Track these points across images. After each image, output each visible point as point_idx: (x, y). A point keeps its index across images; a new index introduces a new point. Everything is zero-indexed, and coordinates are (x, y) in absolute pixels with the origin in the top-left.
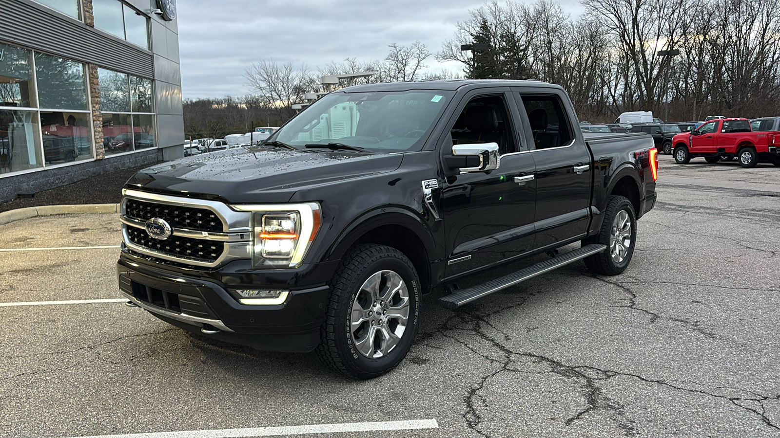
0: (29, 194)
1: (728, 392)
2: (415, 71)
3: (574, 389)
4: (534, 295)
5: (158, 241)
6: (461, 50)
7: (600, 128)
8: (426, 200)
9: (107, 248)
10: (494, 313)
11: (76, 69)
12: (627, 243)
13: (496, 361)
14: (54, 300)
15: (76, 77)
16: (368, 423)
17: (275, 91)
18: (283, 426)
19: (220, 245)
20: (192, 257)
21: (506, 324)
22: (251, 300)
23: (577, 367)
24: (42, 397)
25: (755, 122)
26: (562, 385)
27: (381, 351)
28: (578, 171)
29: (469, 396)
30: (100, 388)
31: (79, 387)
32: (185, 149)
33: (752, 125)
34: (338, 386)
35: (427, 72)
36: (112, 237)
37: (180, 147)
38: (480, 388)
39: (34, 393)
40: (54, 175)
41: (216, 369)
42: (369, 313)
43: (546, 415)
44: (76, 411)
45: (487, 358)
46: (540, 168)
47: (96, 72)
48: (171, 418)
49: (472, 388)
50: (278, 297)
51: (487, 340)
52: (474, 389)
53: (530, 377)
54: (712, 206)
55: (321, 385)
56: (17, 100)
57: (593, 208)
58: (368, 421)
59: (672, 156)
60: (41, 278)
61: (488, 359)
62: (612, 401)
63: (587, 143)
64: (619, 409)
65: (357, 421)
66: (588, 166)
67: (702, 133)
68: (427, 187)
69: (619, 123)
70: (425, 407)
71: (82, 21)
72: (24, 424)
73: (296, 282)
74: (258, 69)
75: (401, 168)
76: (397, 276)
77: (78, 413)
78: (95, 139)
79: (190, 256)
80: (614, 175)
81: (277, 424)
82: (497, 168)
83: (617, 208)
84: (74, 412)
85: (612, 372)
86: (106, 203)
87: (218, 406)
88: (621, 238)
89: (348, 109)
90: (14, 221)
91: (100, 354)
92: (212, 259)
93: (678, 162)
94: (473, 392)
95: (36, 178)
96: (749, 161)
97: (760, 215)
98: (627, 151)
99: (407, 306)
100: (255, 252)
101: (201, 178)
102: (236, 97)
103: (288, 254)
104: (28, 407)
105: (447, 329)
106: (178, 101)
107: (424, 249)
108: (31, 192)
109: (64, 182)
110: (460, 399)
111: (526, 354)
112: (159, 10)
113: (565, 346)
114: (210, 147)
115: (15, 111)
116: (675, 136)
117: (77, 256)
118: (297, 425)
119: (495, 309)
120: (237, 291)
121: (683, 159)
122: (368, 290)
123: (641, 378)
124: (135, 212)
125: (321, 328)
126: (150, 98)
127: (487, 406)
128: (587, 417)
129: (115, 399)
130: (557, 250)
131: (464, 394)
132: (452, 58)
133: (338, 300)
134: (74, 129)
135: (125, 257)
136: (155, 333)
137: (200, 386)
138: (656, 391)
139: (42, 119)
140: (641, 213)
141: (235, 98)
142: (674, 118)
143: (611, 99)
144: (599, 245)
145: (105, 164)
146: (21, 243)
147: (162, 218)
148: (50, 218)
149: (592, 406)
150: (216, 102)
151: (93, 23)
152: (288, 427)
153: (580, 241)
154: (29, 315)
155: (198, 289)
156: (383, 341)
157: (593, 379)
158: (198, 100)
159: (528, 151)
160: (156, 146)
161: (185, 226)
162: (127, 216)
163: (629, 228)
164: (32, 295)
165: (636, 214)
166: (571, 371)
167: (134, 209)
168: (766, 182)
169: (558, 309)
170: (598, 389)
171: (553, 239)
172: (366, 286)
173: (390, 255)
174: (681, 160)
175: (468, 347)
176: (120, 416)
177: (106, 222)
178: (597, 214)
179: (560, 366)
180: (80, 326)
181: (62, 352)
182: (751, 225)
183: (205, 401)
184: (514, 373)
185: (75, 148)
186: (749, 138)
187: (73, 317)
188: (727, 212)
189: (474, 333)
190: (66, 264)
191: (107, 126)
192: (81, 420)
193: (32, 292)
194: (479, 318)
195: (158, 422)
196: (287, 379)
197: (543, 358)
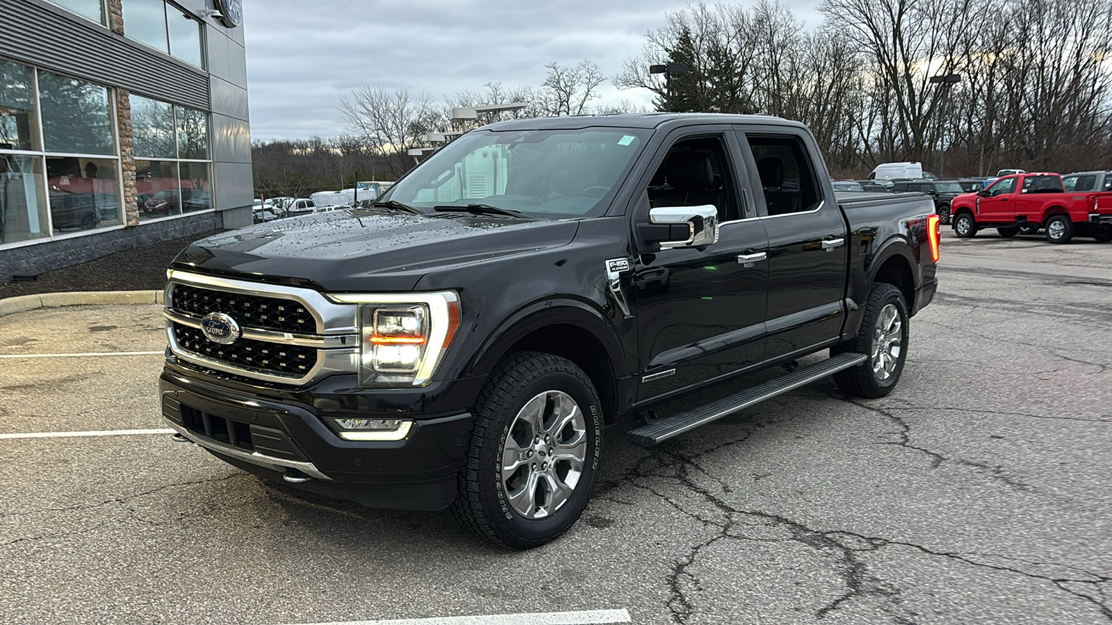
0: (29, 275)
1: (1049, 569)
2: (583, 102)
3: (827, 564)
4: (763, 426)
5: (220, 346)
6: (651, 73)
7: (849, 186)
8: (611, 288)
9: (144, 355)
10: (707, 451)
11: (98, 96)
12: (895, 352)
13: (712, 523)
14: (66, 430)
15: (97, 108)
16: (527, 615)
17: (384, 129)
18: (404, 618)
19: (311, 353)
20: (270, 370)
21: (724, 469)
22: (357, 433)
23: (829, 533)
24: (49, 573)
25: (1069, 179)
26: (809, 559)
27: (545, 509)
28: (828, 246)
29: (674, 574)
30: (134, 561)
31: (103, 559)
32: (254, 213)
33: (1065, 183)
34: (483, 559)
35: (600, 105)
36: (150, 338)
37: (247, 209)
38: (690, 563)
39: (37, 568)
40: (66, 248)
41: (304, 534)
42: (528, 453)
43: (787, 603)
44: (99, 595)
45: (698, 518)
46: (774, 242)
47: (127, 101)
48: (239, 605)
49: (677, 563)
50: (396, 429)
51: (697, 492)
52: (681, 565)
53: (762, 547)
54: (1013, 298)
55: (458, 557)
56: (13, 141)
57: (848, 300)
58: (529, 612)
59: (951, 227)
60: (47, 398)
61: (700, 520)
62: (883, 583)
63: (840, 207)
64: (893, 595)
65: (512, 612)
66: (842, 240)
67: (994, 194)
68: (613, 269)
69: (874, 178)
70: (610, 591)
71: (106, 26)
72: (23, 614)
73: (423, 407)
74: (359, 98)
75: (575, 242)
76: (569, 398)
77: (102, 599)
78: (125, 197)
79: (267, 368)
80: (878, 254)
81: (395, 616)
82: (715, 241)
83: (882, 300)
84: (97, 597)
85: (880, 539)
86: (142, 290)
87: (308, 588)
88: (887, 344)
89: (490, 155)
90: (7, 314)
91: (133, 511)
92: (299, 373)
93: (959, 236)
94: (680, 568)
95: (41, 253)
96: (1061, 234)
97: (1080, 313)
98: (895, 219)
99: (584, 442)
100: (364, 363)
101: (283, 254)
102: (327, 138)
103: (411, 367)
104: (28, 588)
105: (638, 475)
106: (245, 144)
107: (609, 360)
108: (32, 273)
109: (80, 259)
110: (661, 578)
111: (754, 513)
112: (218, 11)
113: (810, 502)
114: (290, 209)
115: (10, 157)
116: (955, 198)
117: (99, 366)
118: (425, 617)
119: (708, 446)
120: (337, 420)
121: (966, 231)
122: (527, 419)
123: (922, 549)
124: (185, 303)
125: (458, 476)
126: (204, 139)
127: (701, 589)
128: (847, 606)
129: (156, 577)
130: (796, 362)
131: (667, 572)
132: (636, 83)
133: (484, 435)
134: (94, 183)
135: (170, 369)
136: (214, 480)
137: (281, 559)
138: (946, 569)
139: (49, 167)
140: (915, 308)
141: (325, 140)
142: (952, 173)
143: (862, 145)
144: (856, 355)
145: (140, 233)
146: (18, 346)
147: (225, 313)
148: (61, 311)
149: (853, 590)
150: (298, 146)
151: (123, 29)
152: (411, 620)
153: (828, 349)
154: (29, 452)
155: (277, 416)
156: (548, 494)
157: (854, 550)
158: (272, 142)
159: (758, 218)
160: (213, 208)
161: (259, 325)
162: (175, 310)
163: (899, 331)
164: (34, 422)
165: (908, 310)
166: (821, 539)
167: (184, 298)
168: (1086, 264)
169: (797, 447)
170: (860, 564)
171: (790, 345)
172: (524, 414)
173: (559, 369)
174: (964, 232)
175: (670, 502)
176: (165, 603)
177: (142, 318)
178: (855, 310)
179: (805, 531)
180: (105, 469)
181: (78, 508)
182: (1069, 327)
183: (289, 581)
184: (738, 541)
185: (97, 210)
186: (1062, 201)
187: (94, 456)
188: (1033, 306)
189: (678, 481)
190: (84, 378)
191: (142, 178)
192: (106, 609)
193: (34, 418)
194: (685, 460)
195: (220, 611)
196: (408, 549)
197: (779, 519)
